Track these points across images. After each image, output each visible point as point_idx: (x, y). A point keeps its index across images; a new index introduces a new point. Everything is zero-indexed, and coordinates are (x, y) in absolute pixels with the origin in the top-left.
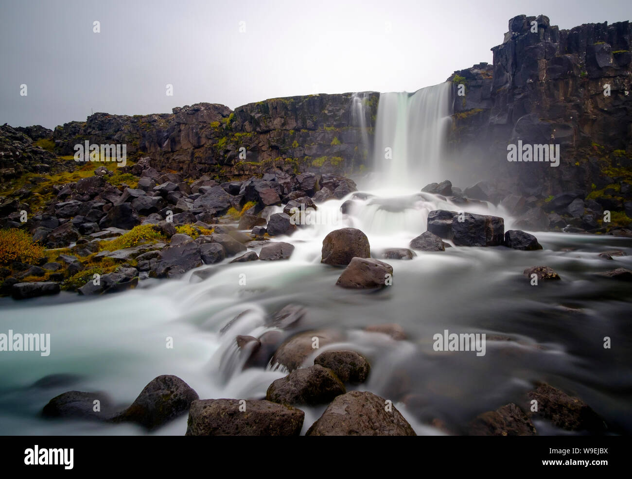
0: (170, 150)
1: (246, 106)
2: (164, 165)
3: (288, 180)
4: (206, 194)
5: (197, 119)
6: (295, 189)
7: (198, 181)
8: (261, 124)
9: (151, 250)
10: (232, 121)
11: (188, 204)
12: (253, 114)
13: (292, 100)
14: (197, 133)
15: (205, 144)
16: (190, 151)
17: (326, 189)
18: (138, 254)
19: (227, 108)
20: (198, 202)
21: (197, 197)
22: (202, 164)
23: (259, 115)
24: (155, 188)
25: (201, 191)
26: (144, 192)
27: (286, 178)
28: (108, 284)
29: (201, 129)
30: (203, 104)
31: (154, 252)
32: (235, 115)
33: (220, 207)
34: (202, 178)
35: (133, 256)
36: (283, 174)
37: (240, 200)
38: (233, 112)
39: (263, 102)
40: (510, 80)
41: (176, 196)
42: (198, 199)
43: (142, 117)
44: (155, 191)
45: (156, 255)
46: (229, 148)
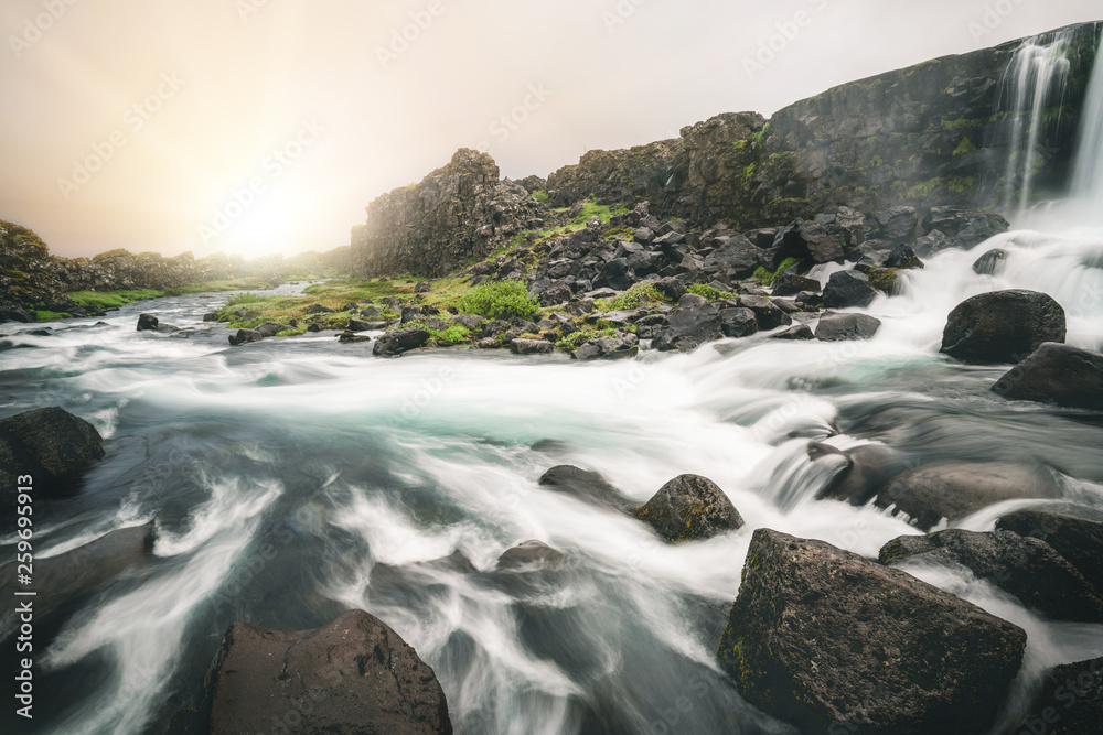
0: (674, 189)
1: (792, 106)
2: (665, 211)
3: (860, 222)
4: (723, 247)
5: (713, 140)
6: (871, 237)
7: (709, 231)
8: (816, 134)
9: (654, 313)
10: (766, 135)
11: (697, 262)
12: (802, 119)
13: (879, 81)
14: (712, 161)
15: (723, 176)
17: (939, 233)
18: (638, 318)
19: (759, 117)
20: (710, 258)
21: (709, 252)
22: (717, 206)
23: (813, 118)
24: (655, 241)
25: (716, 244)
26: (641, 247)
27: (855, 219)
28: (604, 350)
29: (719, 154)
30: (722, 116)
31: (657, 316)
32: (771, 126)
33: (742, 266)
34: (716, 227)
35: (632, 319)
36: (850, 213)
37: (773, 254)
38: (769, 121)
39: (822, 94)
41: (681, 250)
42: (711, 255)
43: (641, 148)
44: (654, 244)
45: (659, 320)
46: (759, 178)
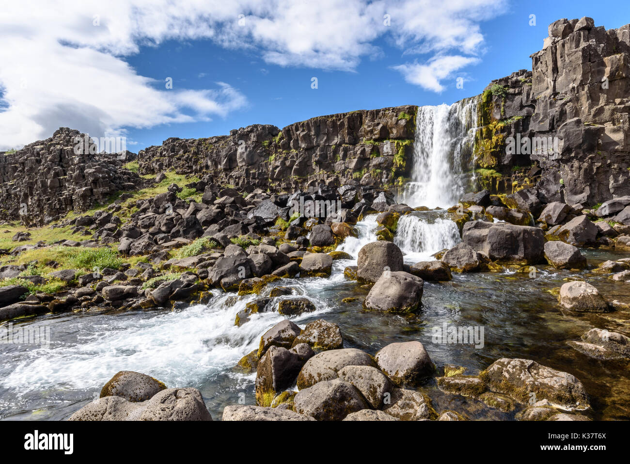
0: (228, 167)
2: (223, 180)
3: (331, 193)
4: (258, 206)
5: (250, 139)
7: (251, 195)
9: (209, 259)
10: (280, 139)
11: (243, 216)
12: (298, 133)
14: (250, 152)
16: (245, 168)
18: (198, 263)
19: (276, 128)
20: (251, 214)
21: (250, 209)
22: (255, 179)
23: (304, 133)
24: (215, 202)
25: (254, 204)
26: (206, 206)
27: (328, 191)
29: (254, 148)
30: (255, 126)
31: (211, 261)
32: (283, 134)
33: (270, 218)
34: (255, 192)
35: (195, 264)
36: (326, 187)
37: (286, 212)
38: (282, 131)
40: (551, 85)
42: (252, 211)
44: (215, 204)
46: (278, 164)
